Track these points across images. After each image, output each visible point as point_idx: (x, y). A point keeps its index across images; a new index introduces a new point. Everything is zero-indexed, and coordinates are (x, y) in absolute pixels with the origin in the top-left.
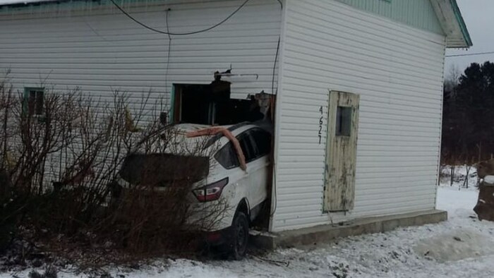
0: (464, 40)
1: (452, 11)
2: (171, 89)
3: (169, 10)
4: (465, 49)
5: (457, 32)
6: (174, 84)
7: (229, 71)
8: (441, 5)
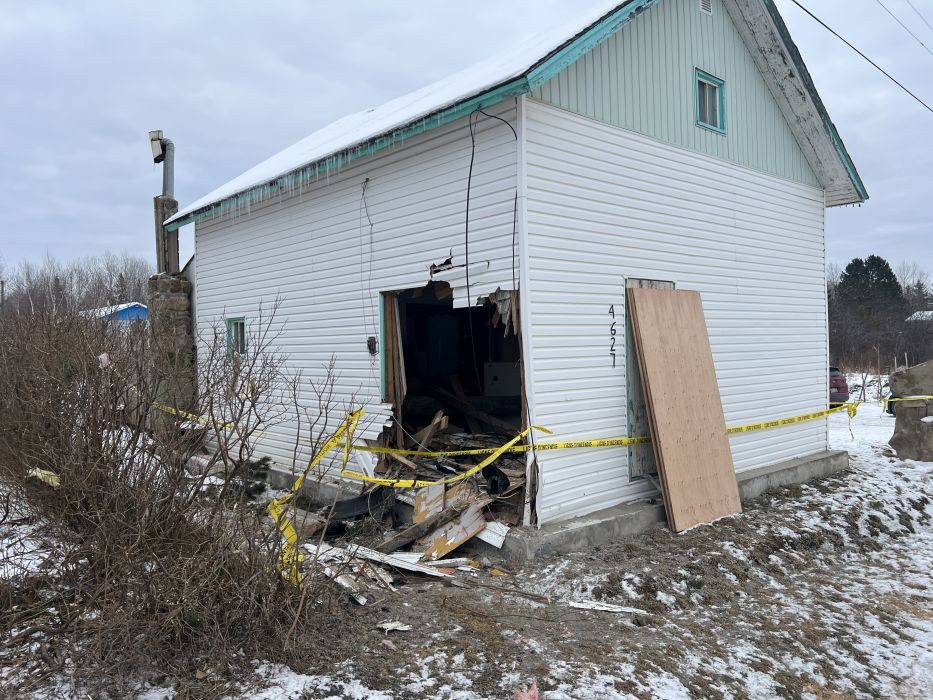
0: (854, 190)
1: (830, 147)
2: (378, 301)
3: (367, 180)
4: (856, 205)
5: (842, 180)
6: (382, 293)
7: (448, 262)
8: (811, 138)
